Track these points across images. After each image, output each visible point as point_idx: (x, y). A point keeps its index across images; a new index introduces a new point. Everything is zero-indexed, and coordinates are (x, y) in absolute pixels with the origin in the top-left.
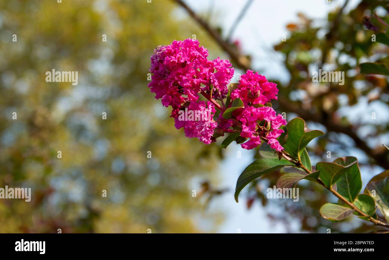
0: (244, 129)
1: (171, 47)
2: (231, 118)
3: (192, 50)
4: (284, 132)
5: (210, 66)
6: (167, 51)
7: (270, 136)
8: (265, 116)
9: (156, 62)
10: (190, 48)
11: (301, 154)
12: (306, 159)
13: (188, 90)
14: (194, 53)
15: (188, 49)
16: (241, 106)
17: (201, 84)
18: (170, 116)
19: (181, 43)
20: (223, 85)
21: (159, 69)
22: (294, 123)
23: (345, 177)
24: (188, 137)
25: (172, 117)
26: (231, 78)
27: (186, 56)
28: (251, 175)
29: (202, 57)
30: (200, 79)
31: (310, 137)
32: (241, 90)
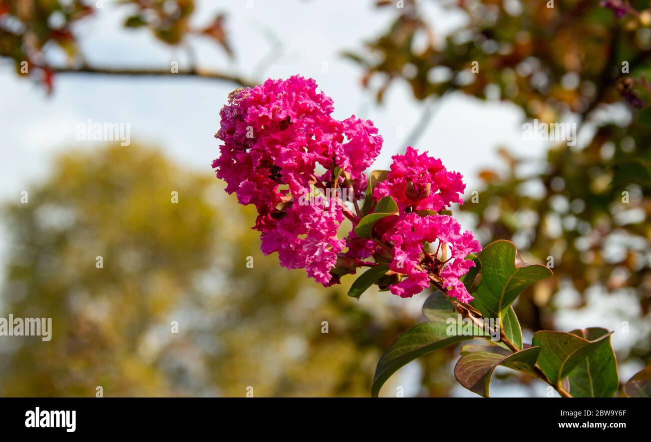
0: (397, 254)
1: (260, 90)
2: (370, 236)
3: (302, 97)
4: (475, 266)
5: (336, 129)
6: (253, 98)
7: (448, 272)
8: (439, 231)
9: (231, 119)
10: (297, 93)
11: (504, 316)
12: (513, 327)
13: (290, 174)
14: (306, 104)
15: (294, 94)
16: (392, 211)
17: (317, 163)
18: (252, 228)
19: (282, 84)
20: (358, 167)
21: (236, 132)
22: (494, 252)
23: (586, 366)
24: (285, 267)
25: (256, 230)
26: (376, 156)
27: (290, 108)
28: (405, 353)
29: (321, 110)
30: (316, 153)
31: (524, 281)
32: (393, 182)
